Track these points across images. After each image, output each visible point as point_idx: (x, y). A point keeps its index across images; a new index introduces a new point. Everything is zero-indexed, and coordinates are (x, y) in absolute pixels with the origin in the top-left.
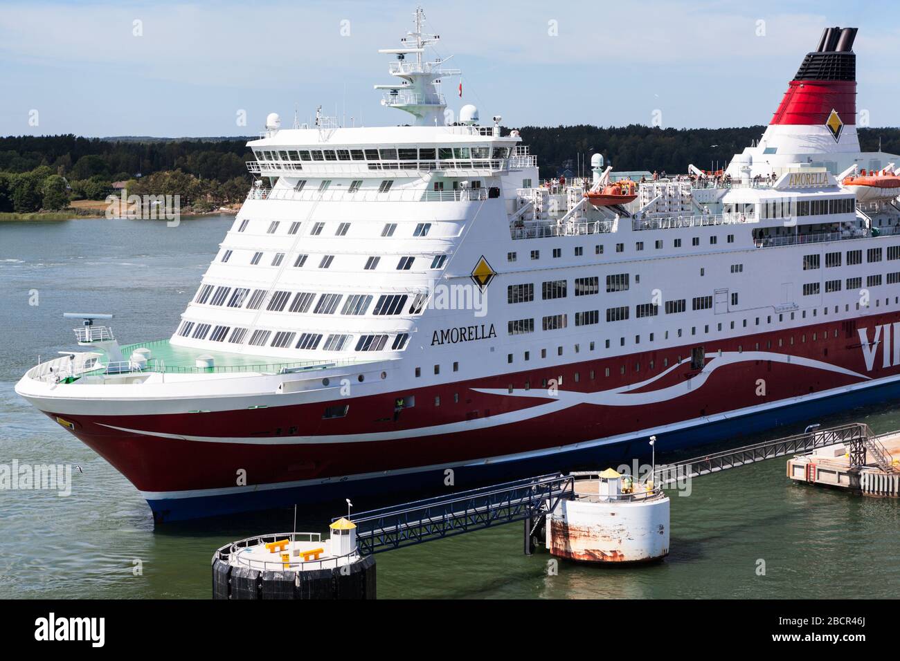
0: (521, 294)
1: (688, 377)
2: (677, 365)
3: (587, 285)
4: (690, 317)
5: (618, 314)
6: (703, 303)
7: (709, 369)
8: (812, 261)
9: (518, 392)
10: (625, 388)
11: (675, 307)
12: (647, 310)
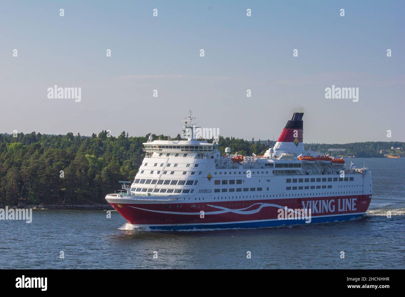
0: (217, 182)
1: (256, 209)
2: (253, 205)
3: (232, 182)
4: (256, 193)
5: (239, 190)
6: (260, 189)
7: (261, 207)
8: (288, 181)
9: (216, 207)
10: (240, 209)
11: (253, 189)
12: (246, 190)
